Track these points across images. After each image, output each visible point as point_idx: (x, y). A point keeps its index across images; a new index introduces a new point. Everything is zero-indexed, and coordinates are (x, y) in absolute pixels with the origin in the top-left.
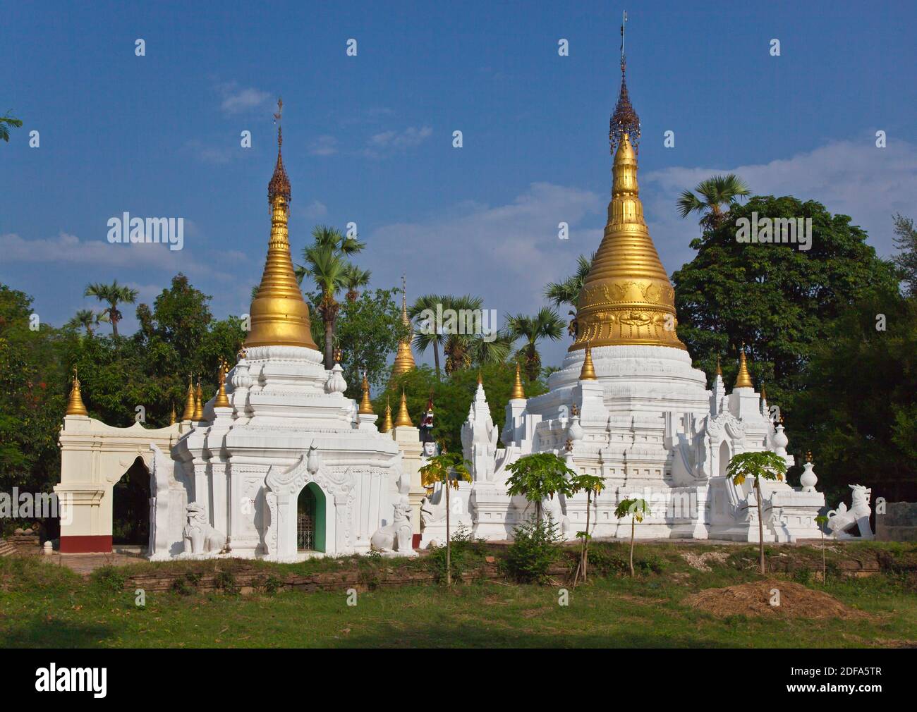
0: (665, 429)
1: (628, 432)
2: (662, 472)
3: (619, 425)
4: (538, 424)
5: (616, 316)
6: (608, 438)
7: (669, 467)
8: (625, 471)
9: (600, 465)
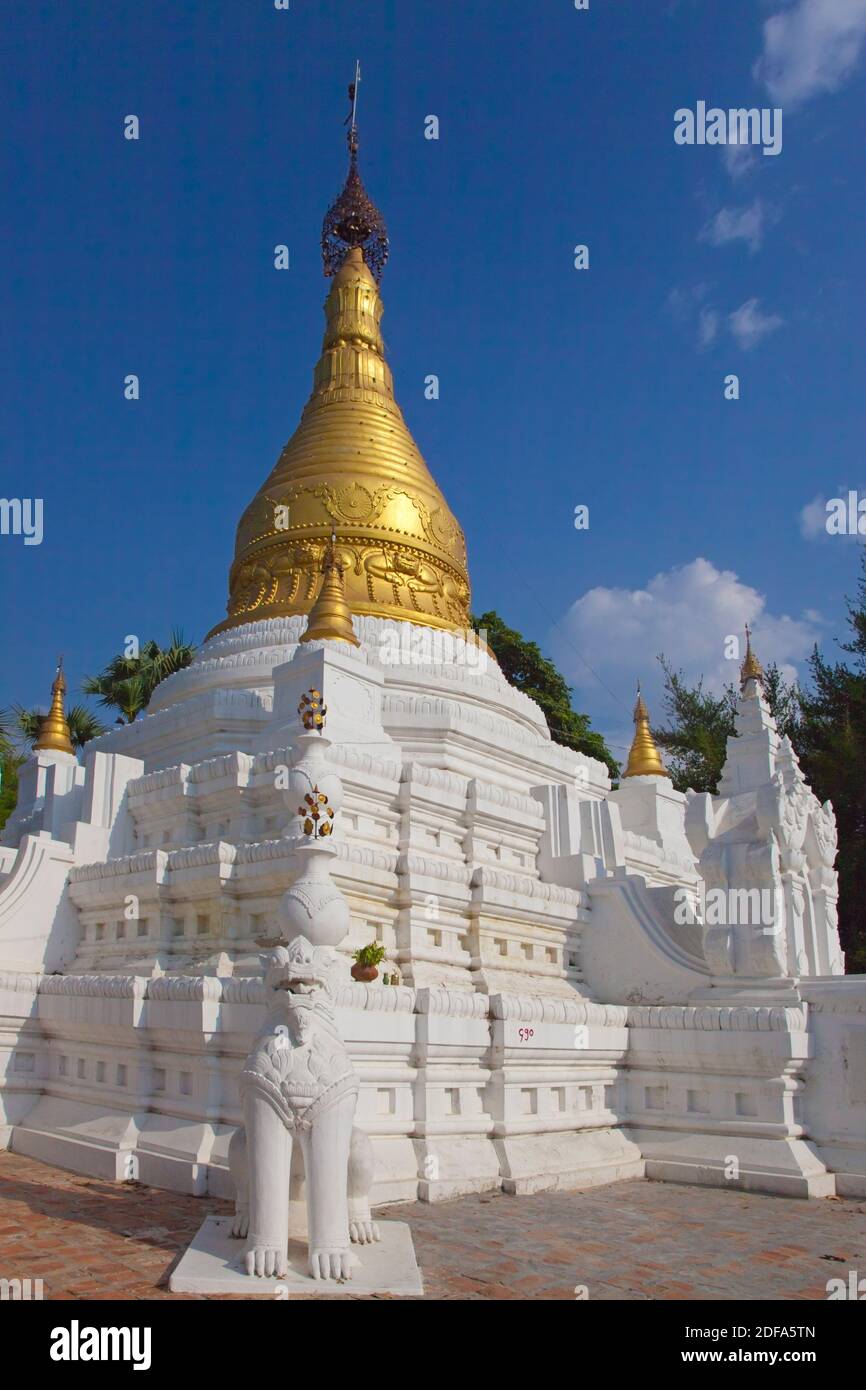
0: (546, 833)
1: (453, 826)
2: (560, 958)
3: (435, 795)
4: (133, 783)
5: (358, 558)
6: (395, 833)
7: (577, 941)
8: (468, 941)
9: (395, 913)
